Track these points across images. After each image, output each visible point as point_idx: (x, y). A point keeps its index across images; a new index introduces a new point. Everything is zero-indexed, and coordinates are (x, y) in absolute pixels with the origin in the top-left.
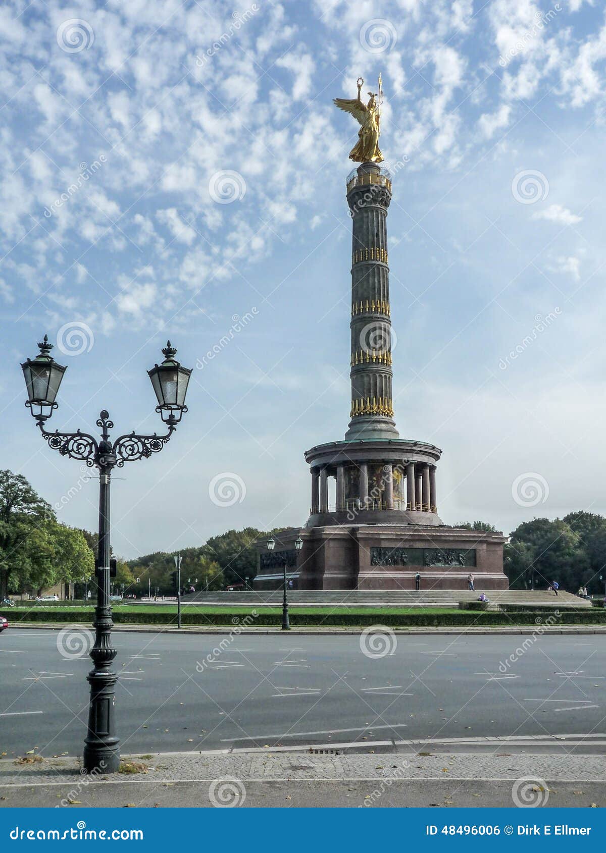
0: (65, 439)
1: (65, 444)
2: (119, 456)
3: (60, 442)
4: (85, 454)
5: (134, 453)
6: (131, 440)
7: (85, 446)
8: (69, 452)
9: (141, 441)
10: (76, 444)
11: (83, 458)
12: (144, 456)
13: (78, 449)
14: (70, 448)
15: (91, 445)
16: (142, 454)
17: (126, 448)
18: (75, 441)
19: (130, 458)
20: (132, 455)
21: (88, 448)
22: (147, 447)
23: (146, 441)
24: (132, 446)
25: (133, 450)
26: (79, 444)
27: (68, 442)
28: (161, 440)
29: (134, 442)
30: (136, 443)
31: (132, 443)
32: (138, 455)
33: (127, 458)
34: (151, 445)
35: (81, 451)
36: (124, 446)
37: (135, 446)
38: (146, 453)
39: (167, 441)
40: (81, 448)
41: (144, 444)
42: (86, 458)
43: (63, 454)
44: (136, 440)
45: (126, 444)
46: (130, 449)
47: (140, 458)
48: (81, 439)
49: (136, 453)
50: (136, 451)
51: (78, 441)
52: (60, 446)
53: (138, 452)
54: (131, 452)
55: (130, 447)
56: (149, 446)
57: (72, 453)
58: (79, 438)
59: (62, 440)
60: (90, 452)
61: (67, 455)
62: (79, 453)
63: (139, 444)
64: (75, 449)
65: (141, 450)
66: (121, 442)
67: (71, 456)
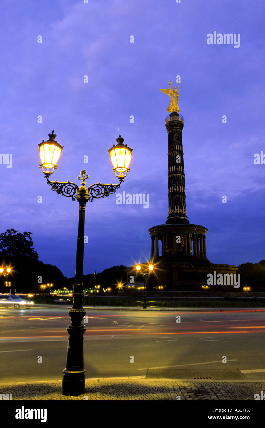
0: (61, 185)
1: (60, 188)
2: (91, 196)
3: (58, 187)
4: (72, 194)
5: (99, 194)
6: (98, 187)
7: (72, 190)
8: (62, 192)
9: (104, 187)
10: (66, 188)
11: (70, 196)
12: (105, 195)
13: (68, 191)
14: (63, 190)
15: (75, 189)
16: (104, 194)
17: (95, 191)
18: (66, 187)
19: (97, 196)
20: (98, 195)
21: (73, 191)
22: (107, 190)
23: (106, 187)
24: (98, 190)
25: (99, 192)
26: (69, 188)
27: (62, 187)
28: (115, 187)
29: (99, 187)
30: (101, 188)
31: (99, 188)
32: (102, 195)
33: (95, 196)
34: (109, 190)
35: (69, 192)
36: (94, 190)
37: (100, 190)
38: (106, 194)
39: (118, 187)
40: (69, 190)
41: (105, 189)
42: (72, 196)
43: (59, 193)
44: (101, 187)
45: (95, 189)
46: (97, 192)
47: (103, 197)
48: (70, 185)
49: (101, 194)
50: (100, 192)
51: (68, 187)
52: (57, 189)
53: (102, 193)
54: (98, 193)
55: (97, 190)
56: (108, 190)
57: (64, 193)
58: (68, 185)
59: (58, 186)
60: (74, 193)
61: (61, 194)
62: (68, 193)
63: (103, 189)
64: (66, 191)
65: (103, 192)
66: (92, 188)
67: (63, 195)
